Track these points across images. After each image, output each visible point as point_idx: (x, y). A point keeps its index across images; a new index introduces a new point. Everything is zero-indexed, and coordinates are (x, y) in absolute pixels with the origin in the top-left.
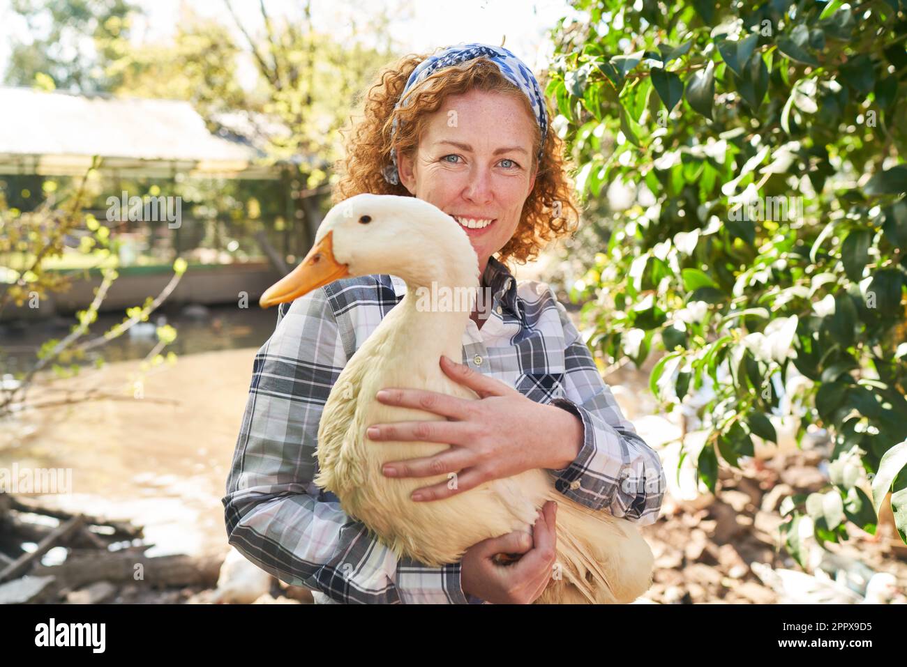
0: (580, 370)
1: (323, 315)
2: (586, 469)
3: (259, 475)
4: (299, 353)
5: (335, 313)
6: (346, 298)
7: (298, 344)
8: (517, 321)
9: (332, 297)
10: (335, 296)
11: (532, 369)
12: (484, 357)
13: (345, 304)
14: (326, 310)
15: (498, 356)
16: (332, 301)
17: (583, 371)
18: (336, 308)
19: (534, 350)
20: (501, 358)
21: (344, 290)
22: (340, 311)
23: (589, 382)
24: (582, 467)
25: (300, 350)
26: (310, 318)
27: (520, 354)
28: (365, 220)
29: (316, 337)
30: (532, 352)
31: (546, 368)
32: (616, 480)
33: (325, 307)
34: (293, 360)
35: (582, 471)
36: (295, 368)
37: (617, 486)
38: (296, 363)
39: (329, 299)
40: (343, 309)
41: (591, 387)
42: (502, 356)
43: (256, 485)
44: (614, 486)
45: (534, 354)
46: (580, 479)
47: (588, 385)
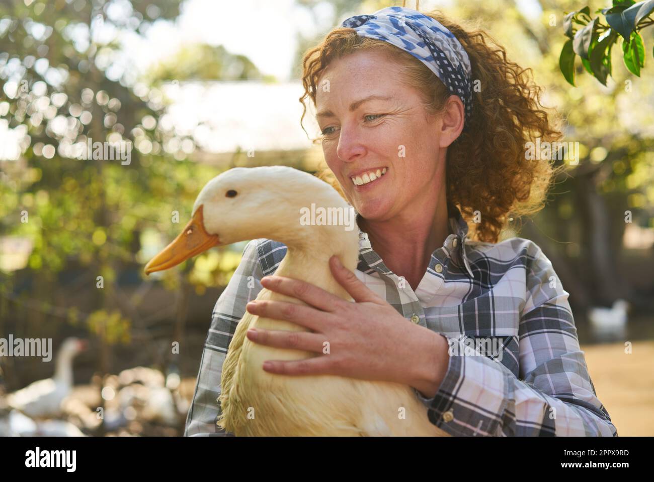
0: (544, 332)
1: (253, 273)
2: (455, 397)
3: (201, 424)
4: (234, 310)
5: (264, 272)
6: (274, 257)
7: (233, 301)
8: (468, 280)
9: (262, 257)
10: (265, 256)
11: (478, 331)
12: (421, 317)
13: (273, 264)
14: (257, 269)
15: (437, 316)
16: (262, 261)
17: (546, 334)
18: (265, 268)
19: (479, 310)
20: (440, 319)
21: (273, 251)
22: (268, 270)
23: (549, 346)
24: (450, 395)
25: (235, 307)
26: (244, 276)
27: (462, 314)
28: (232, 194)
29: (248, 295)
30: (477, 312)
31: (492, 330)
32: (497, 416)
33: (256, 266)
34: (229, 316)
35: (451, 399)
36: (230, 323)
37: (500, 423)
38: (230, 319)
39: (259, 259)
40: (272, 268)
41: (551, 351)
42: (442, 316)
43: (199, 433)
44: (495, 422)
45: (479, 315)
46: (452, 409)
47: (548, 348)
